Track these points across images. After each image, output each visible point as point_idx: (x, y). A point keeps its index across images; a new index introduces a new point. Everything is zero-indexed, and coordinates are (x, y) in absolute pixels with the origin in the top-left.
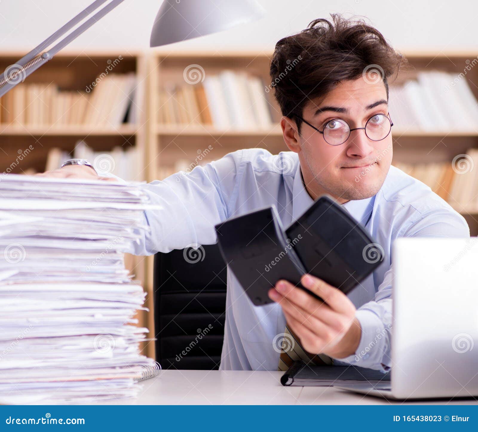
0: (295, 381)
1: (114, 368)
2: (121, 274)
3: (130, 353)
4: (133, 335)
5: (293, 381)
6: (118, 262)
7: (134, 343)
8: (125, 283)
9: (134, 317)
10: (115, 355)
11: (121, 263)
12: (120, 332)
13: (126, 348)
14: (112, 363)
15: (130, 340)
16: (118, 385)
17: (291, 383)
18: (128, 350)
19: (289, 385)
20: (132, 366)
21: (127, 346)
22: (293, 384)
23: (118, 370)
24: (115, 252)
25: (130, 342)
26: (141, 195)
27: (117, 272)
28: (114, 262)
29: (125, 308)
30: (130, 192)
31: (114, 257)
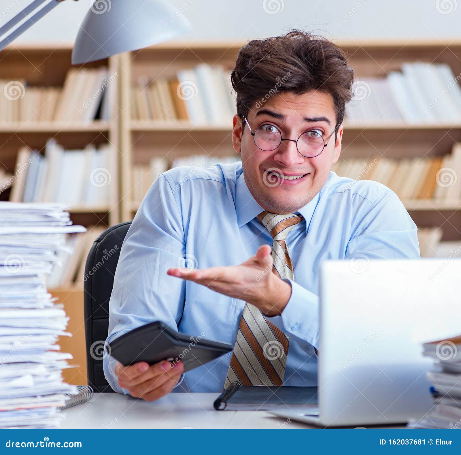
0: (228, 405)
1: (35, 397)
2: (43, 298)
3: (52, 381)
4: (55, 362)
5: (226, 406)
6: (40, 287)
7: (56, 370)
8: (47, 307)
9: (57, 343)
10: (36, 383)
11: (42, 287)
12: (40, 359)
13: (48, 376)
14: (33, 392)
15: (52, 367)
16: (39, 415)
17: (224, 408)
18: (50, 378)
19: (222, 410)
20: (54, 394)
21: (48, 373)
22: (226, 408)
23: (39, 399)
24: (36, 276)
25: (52, 369)
26: (62, 217)
27: (39, 296)
28: (35, 286)
29: (46, 334)
30: (50, 214)
31: (35, 280)
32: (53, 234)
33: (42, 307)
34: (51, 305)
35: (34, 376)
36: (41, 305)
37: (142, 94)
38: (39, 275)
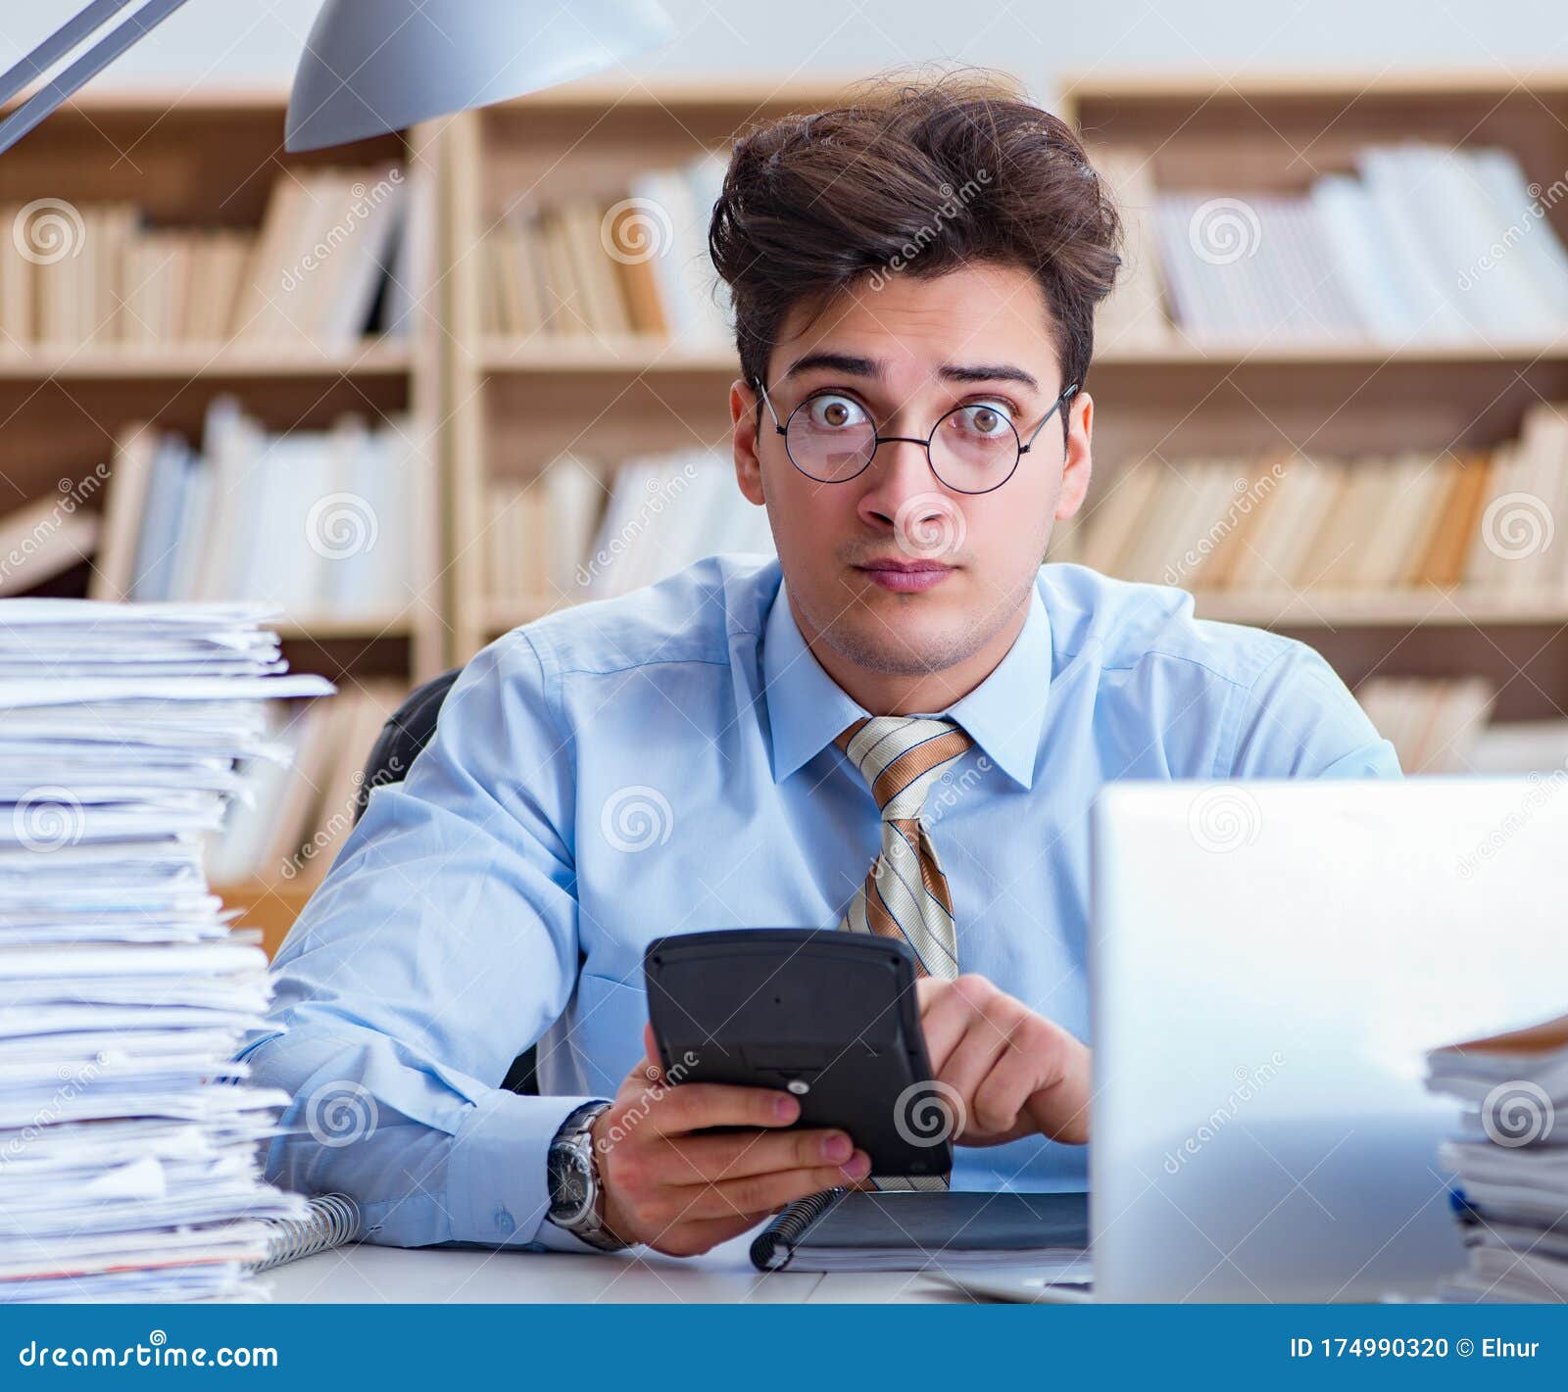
0: (796, 1253)
1: (171, 1229)
2: (194, 911)
3: (227, 1178)
4: (236, 1116)
5: (791, 1256)
6: (186, 872)
7: (240, 1143)
8: (207, 940)
10: (174, 1186)
11: (194, 875)
12: (189, 1108)
13: (213, 1162)
14: (161, 1213)
15: (226, 1133)
16: (185, 1287)
17: (786, 1263)
18: (220, 1170)
19: (779, 1270)
20: (232, 1221)
21: (213, 1154)
22: (789, 1267)
23: (186, 1236)
24: (172, 838)
25: (225, 1140)
26: (253, 646)
27: (182, 904)
28: (171, 871)
29: (207, 1027)
30: (216, 638)
31: (168, 853)
32: (227, 701)
33: (193, 938)
34: (224, 932)
35: (166, 1161)
36: (187, 932)
37: (518, 252)
38: (182, 836)
